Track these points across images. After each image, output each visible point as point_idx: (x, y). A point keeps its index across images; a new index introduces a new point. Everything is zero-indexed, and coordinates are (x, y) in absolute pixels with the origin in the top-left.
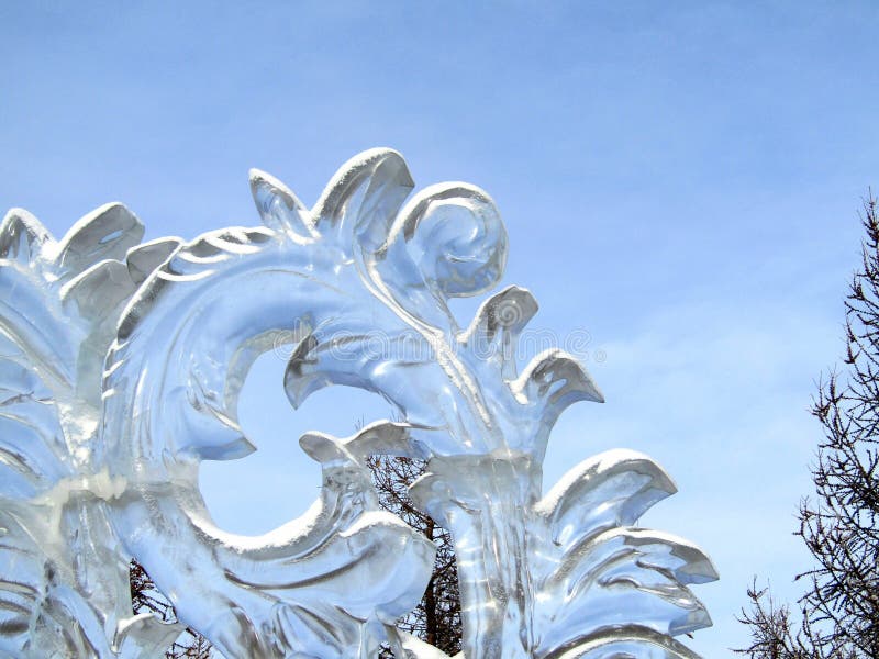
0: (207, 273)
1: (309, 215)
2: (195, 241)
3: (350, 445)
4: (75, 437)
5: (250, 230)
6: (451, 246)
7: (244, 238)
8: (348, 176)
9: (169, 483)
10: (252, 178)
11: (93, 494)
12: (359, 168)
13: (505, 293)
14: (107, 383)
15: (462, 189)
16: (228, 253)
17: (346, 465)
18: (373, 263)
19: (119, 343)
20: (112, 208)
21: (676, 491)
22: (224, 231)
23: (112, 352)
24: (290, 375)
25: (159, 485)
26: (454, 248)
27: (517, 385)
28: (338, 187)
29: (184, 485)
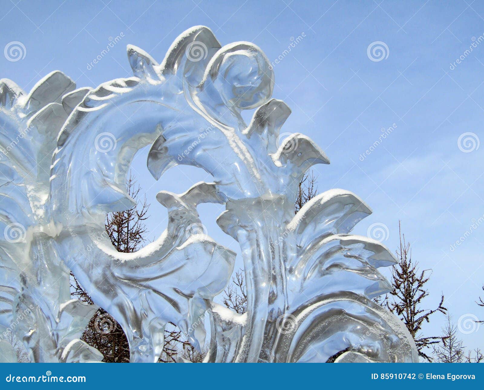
0: (103, 106)
1: (159, 68)
2: (98, 88)
3: (183, 198)
4: (36, 203)
5: (127, 80)
6: (237, 78)
7: (124, 84)
8: (180, 44)
9: (85, 225)
10: (128, 49)
11: (46, 235)
12: (185, 38)
13: (269, 103)
14: (52, 172)
15: (243, 45)
16: (115, 93)
17: (180, 209)
18: (195, 93)
19: (59, 149)
20: (54, 74)
21: (372, 213)
22: (113, 81)
23: (55, 154)
24: (150, 160)
25: (80, 227)
26: (239, 80)
27: (276, 156)
28: (174, 50)
29: (94, 226)
